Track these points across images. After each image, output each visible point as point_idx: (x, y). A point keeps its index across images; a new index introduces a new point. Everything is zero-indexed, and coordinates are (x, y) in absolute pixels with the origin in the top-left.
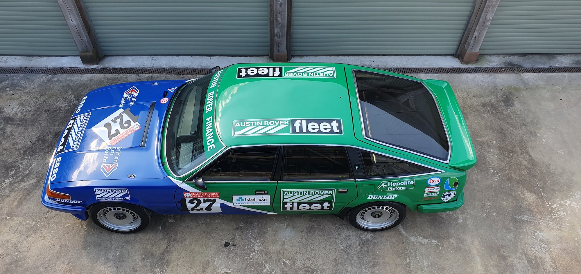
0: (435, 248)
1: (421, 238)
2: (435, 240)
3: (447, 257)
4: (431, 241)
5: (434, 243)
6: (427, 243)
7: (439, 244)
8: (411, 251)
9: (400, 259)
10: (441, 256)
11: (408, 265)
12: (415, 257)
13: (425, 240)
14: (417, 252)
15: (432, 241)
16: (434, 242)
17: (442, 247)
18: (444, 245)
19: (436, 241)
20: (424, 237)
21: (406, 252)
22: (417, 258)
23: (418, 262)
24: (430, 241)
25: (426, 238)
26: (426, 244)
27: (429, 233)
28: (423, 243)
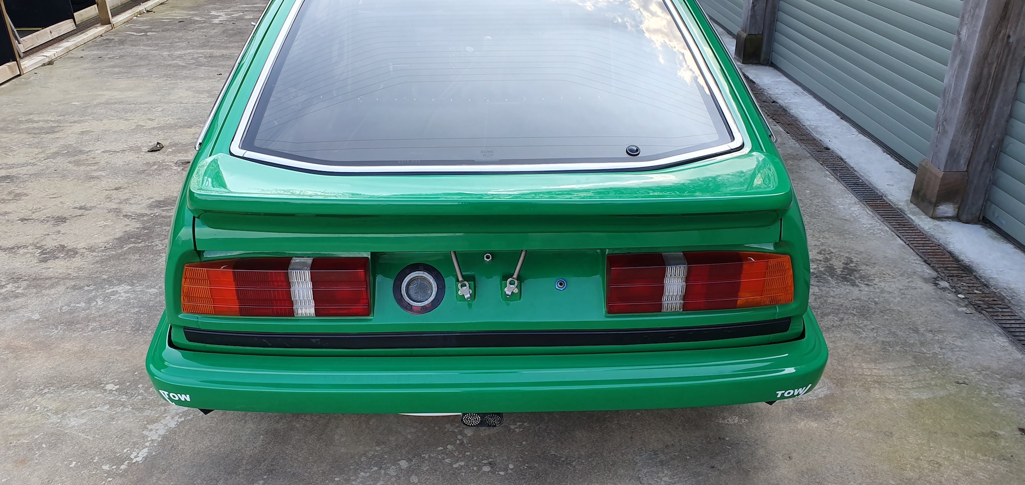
0: (117, 453)
1: (173, 425)
2: (146, 458)
3: (57, 478)
4: (146, 447)
5: (134, 454)
6: (144, 437)
7: (123, 467)
8: (140, 397)
9: (127, 372)
10: (74, 463)
11: (96, 385)
12: (112, 404)
13: (162, 432)
14: (126, 410)
15: (146, 450)
16: (139, 456)
17: (108, 472)
18: (110, 479)
19: (139, 459)
20: (173, 432)
21: (140, 386)
22: (107, 407)
23: (91, 407)
24: (147, 444)
25: (164, 437)
26: (144, 432)
27: (181, 447)
28: (150, 427)
